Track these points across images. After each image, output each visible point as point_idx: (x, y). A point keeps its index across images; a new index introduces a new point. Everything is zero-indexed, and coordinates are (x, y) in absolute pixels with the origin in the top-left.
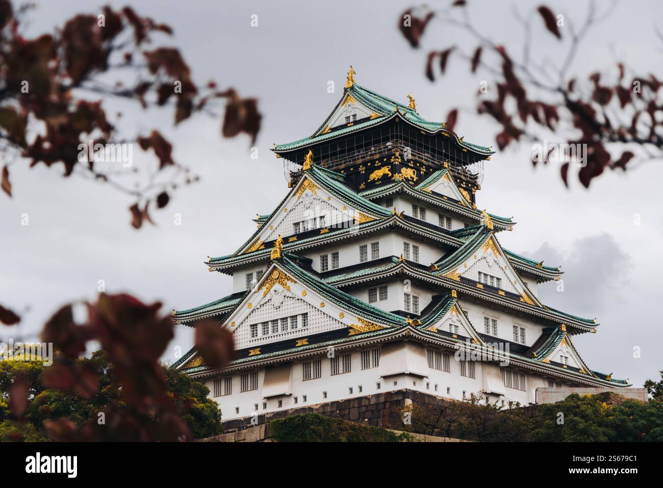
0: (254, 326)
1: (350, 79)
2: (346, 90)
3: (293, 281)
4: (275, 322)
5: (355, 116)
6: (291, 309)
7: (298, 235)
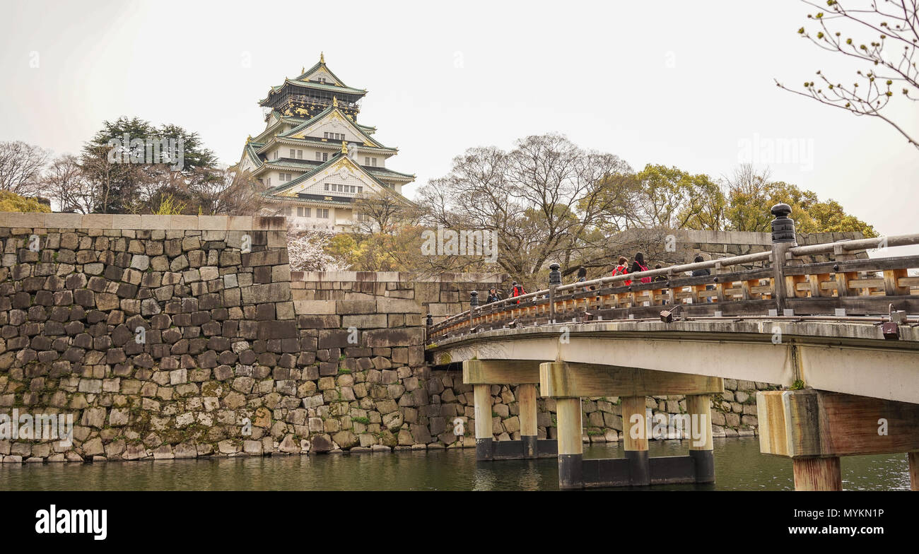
0: (327, 185)
1: (322, 58)
2: (320, 63)
3: (355, 167)
4: (341, 186)
5: (324, 79)
6: (351, 182)
7: (328, 139)
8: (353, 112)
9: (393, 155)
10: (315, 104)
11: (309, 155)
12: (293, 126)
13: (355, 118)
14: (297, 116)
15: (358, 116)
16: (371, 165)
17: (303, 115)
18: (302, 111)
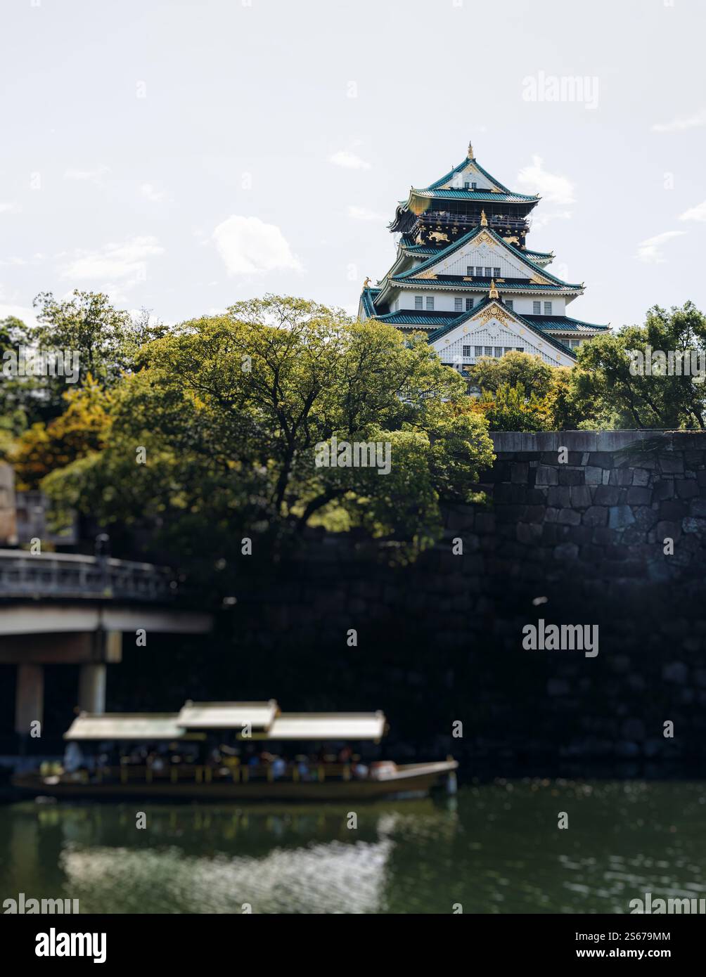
0: (467, 348)
1: (470, 152)
2: (467, 160)
3: (511, 319)
4: (488, 348)
5: (474, 184)
6: (503, 341)
7: (473, 277)
8: (520, 230)
9: (576, 295)
10: (458, 224)
11: (444, 303)
12: (423, 260)
13: (522, 241)
14: (431, 245)
15: (528, 237)
16: (543, 313)
17: (441, 241)
18: (439, 236)
